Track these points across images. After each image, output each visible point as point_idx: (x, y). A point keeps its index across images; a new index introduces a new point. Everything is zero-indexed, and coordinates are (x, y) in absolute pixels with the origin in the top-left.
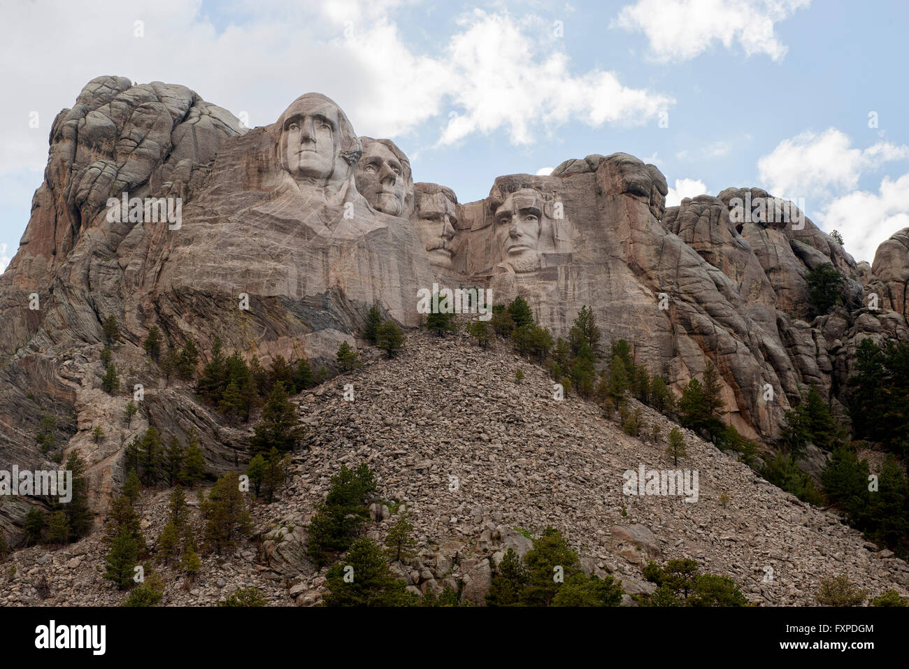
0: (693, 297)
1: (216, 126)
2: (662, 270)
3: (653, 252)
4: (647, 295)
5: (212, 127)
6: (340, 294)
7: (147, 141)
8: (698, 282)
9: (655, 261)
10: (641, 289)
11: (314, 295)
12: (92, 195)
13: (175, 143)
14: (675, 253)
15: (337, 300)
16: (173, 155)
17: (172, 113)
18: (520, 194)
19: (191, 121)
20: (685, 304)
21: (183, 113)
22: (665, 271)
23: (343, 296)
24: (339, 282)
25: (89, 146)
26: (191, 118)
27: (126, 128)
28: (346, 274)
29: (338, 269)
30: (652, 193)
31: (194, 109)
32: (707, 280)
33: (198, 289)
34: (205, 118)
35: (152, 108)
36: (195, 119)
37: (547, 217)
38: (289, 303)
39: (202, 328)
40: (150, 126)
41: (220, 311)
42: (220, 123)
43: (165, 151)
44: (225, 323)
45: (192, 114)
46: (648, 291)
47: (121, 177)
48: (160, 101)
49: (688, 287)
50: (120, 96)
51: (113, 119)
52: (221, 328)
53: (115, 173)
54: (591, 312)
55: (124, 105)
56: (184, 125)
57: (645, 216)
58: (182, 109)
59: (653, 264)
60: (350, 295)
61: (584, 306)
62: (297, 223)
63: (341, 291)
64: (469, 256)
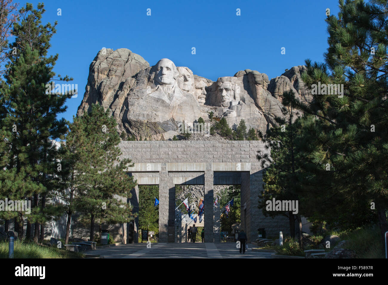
0: (274, 115)
1: (136, 63)
2: (265, 107)
3: (263, 102)
4: (261, 114)
5: (135, 63)
6: (173, 120)
7: (117, 71)
8: (275, 110)
9: (264, 104)
10: (259, 112)
11: (166, 121)
12: (104, 91)
13: (125, 70)
14: (270, 102)
15: (172, 121)
16: (125, 74)
17: (124, 61)
18: (225, 84)
19: (129, 62)
20: (272, 117)
21: (127, 60)
22: (266, 107)
23: (174, 120)
24: (173, 116)
25: (102, 74)
26: (129, 61)
27: (111, 67)
28: (175, 114)
29: (173, 113)
30: (263, 83)
31: (130, 57)
32: (279, 109)
33: (135, 120)
34: (133, 60)
35: (119, 60)
36: (130, 61)
37: (233, 90)
38: (159, 123)
39: (136, 131)
40: (118, 66)
41: (141, 126)
42: (137, 62)
43: (122, 73)
44: (142, 130)
45: (129, 59)
46: (261, 113)
47: (112, 84)
48: (120, 57)
49: (273, 112)
50: (109, 57)
51: (108, 64)
52: (141, 131)
53: (109, 83)
54: (244, 121)
55: (110, 60)
56: (128, 63)
57: (261, 91)
58: (127, 58)
59: (263, 105)
60: (176, 120)
61: (242, 119)
62: (161, 99)
63: (173, 119)
64: (211, 99)
